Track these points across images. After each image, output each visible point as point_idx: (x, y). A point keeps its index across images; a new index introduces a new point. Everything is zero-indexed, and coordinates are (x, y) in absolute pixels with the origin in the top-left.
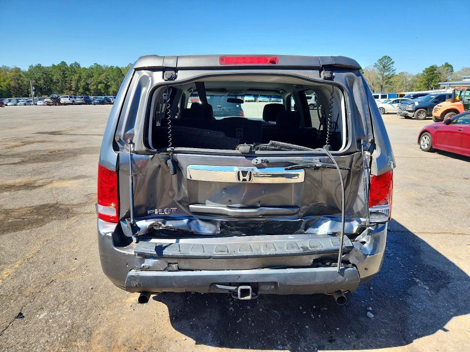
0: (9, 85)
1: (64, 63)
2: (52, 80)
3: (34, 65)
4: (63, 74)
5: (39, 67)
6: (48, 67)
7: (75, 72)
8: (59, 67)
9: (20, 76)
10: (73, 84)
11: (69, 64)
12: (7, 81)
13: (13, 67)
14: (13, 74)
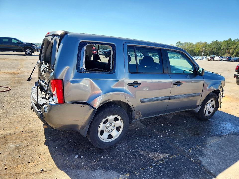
0: (200, 50)
1: (230, 39)
2: (220, 48)
3: (214, 41)
4: (228, 45)
5: (216, 42)
6: (221, 42)
7: (235, 44)
8: (227, 42)
9: (206, 46)
10: (231, 51)
11: (233, 40)
12: (199, 48)
13: (205, 42)
14: (203, 45)
